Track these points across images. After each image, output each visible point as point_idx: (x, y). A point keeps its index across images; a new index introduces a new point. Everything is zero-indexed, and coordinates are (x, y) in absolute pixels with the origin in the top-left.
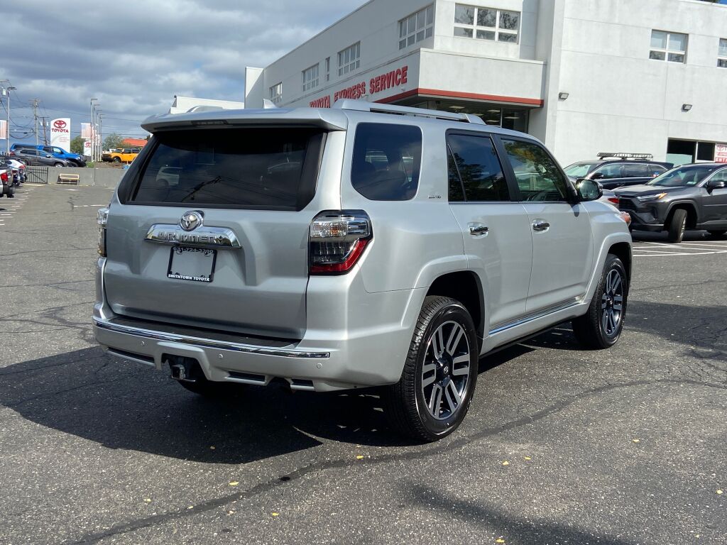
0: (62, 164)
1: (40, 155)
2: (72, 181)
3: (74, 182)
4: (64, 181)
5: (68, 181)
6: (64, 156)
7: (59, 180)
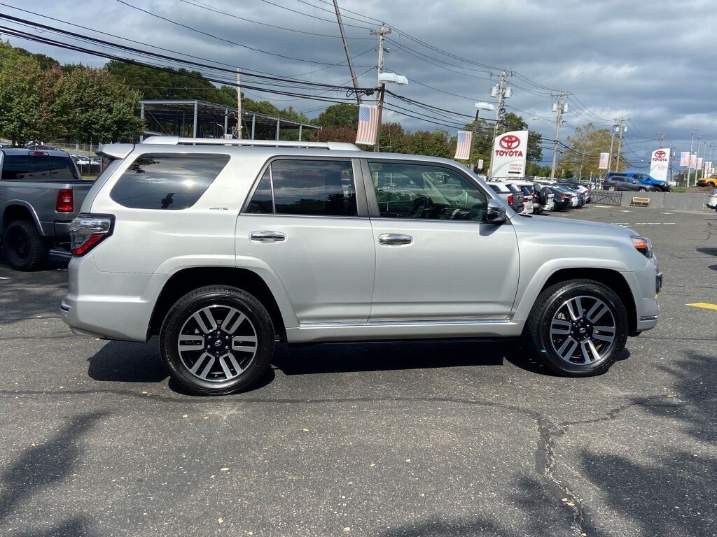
0: (645, 188)
1: (628, 181)
2: (644, 204)
3: (646, 205)
4: (636, 203)
5: (640, 203)
6: (650, 182)
7: (632, 203)
